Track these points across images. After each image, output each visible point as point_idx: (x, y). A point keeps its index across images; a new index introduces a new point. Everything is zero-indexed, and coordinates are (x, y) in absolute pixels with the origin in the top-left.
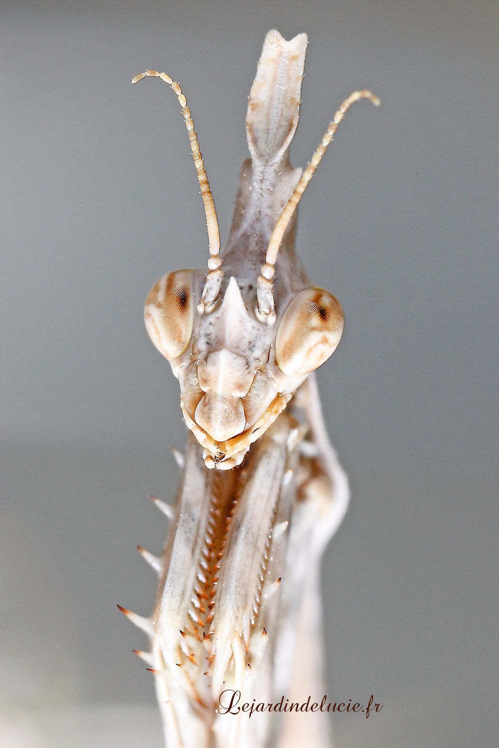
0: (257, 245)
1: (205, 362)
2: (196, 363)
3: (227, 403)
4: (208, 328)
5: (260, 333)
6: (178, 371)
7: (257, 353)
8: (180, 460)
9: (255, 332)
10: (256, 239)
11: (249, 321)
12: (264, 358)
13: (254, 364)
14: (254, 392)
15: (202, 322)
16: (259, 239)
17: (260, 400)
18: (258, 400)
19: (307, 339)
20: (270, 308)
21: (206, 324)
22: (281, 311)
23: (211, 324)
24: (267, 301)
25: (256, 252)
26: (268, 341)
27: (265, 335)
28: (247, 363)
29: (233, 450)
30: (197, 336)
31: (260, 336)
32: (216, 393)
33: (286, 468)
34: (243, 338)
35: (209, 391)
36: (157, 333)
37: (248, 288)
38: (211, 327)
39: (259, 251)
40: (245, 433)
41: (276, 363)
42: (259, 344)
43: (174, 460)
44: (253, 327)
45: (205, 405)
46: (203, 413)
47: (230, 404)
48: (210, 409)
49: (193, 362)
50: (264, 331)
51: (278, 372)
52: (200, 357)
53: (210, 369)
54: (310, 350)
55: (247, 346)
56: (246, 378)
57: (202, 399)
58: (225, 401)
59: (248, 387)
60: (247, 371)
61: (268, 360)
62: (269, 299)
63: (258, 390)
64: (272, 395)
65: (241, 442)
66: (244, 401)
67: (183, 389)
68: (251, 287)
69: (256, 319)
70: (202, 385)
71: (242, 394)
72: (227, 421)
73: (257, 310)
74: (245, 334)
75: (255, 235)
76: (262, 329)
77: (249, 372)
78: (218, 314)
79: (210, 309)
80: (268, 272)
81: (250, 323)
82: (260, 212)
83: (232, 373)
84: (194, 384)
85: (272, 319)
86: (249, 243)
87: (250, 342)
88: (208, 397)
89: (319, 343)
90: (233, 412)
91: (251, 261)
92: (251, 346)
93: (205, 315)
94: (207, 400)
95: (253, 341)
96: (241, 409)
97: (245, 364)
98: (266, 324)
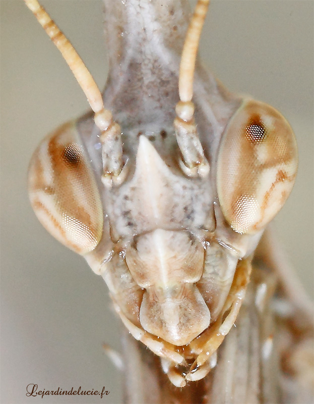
0: (153, 73)
1: (135, 251)
2: (122, 255)
3: (179, 297)
4: (124, 204)
5: (196, 192)
6: (99, 267)
7: (200, 218)
8: (117, 360)
9: (188, 193)
10: (150, 66)
11: (177, 182)
12: (209, 224)
13: (199, 236)
14: (209, 270)
15: (114, 197)
16: (153, 65)
17: (221, 278)
18: (218, 279)
19: (260, 183)
20: (198, 156)
21: (119, 200)
22: (213, 154)
23: (126, 198)
24: (192, 148)
25: (155, 84)
26: (207, 198)
27: (203, 193)
28: (192, 238)
29: (204, 352)
30: (112, 217)
31: (197, 196)
32: (161, 289)
33: (262, 338)
34: (176, 206)
35: (151, 286)
36: (57, 225)
37: (161, 137)
38: (128, 202)
39: (159, 81)
40: (214, 326)
41: (227, 224)
42: (198, 208)
43: (109, 364)
44: (184, 188)
45: (151, 305)
46: (151, 317)
47: (183, 297)
48: (159, 310)
49: (117, 251)
50: (200, 188)
51: (233, 235)
52: (126, 244)
53: (143, 258)
54: (267, 197)
55: (183, 214)
56: (195, 257)
57: (144, 299)
58: (176, 295)
59: (200, 267)
60: (194, 247)
61: (216, 223)
62: (195, 145)
63: (214, 267)
64: (232, 265)
65: (212, 339)
66: (199, 285)
67: (113, 290)
68: (164, 134)
69: (184, 175)
70: (140, 281)
71: (196, 279)
72: (185, 321)
73: (181, 164)
74: (177, 200)
75: (146, 62)
76: (196, 187)
77: (197, 248)
78: (134, 183)
79: (119, 179)
80: (186, 112)
81: (179, 184)
82: (144, 29)
83: (175, 257)
84: (127, 281)
85: (204, 170)
86: (142, 74)
87: (186, 209)
88: (151, 294)
89: (276, 182)
90: (190, 305)
91: (152, 97)
92: (189, 213)
93: (115, 188)
94: (151, 299)
95: (190, 205)
96: (200, 298)
97: (188, 238)
98: (198, 178)
